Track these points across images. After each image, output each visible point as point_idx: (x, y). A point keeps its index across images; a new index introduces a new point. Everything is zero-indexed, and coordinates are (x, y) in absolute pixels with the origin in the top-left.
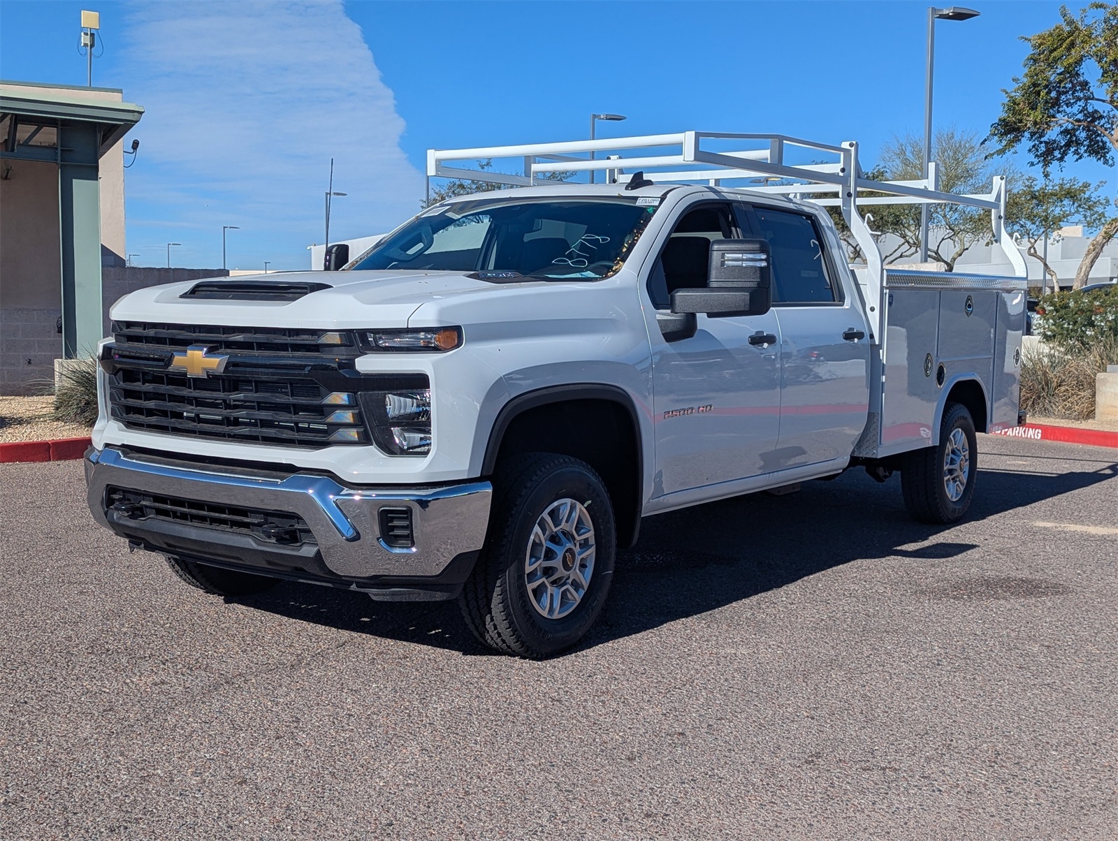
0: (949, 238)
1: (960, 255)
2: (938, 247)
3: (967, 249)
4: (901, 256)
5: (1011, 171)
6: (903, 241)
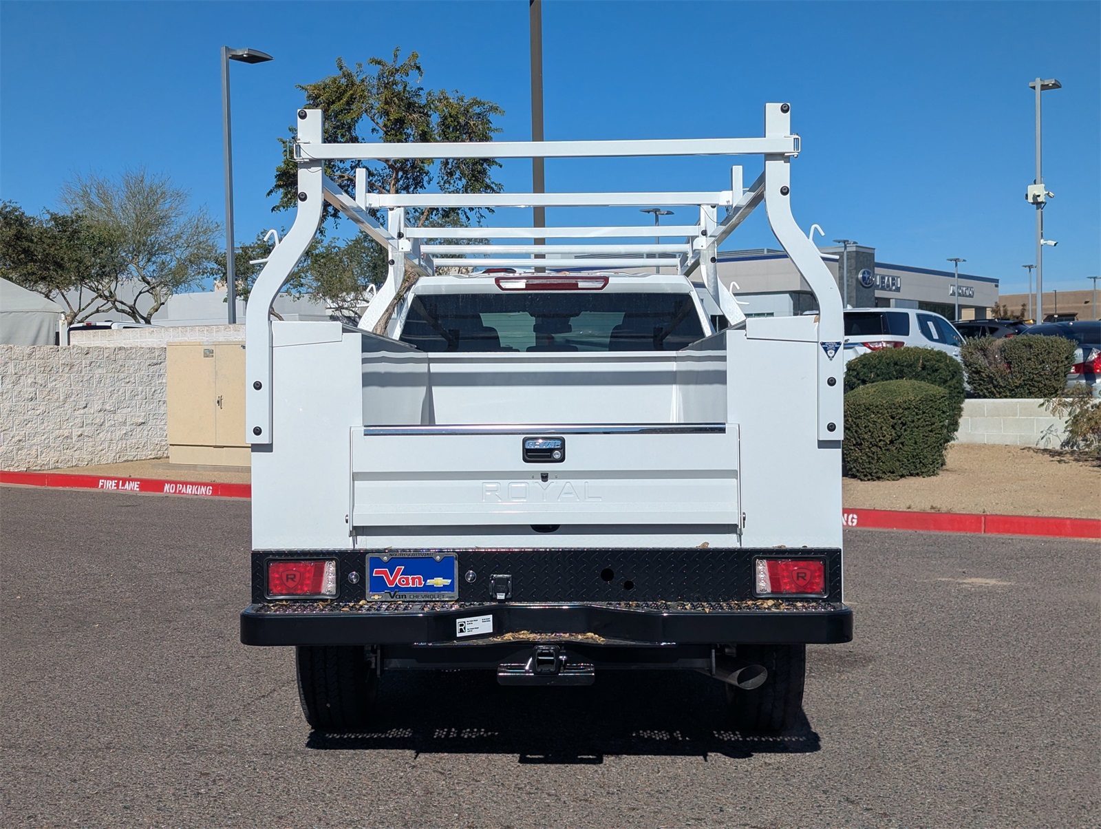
0: (148, 291)
1: (157, 310)
2: (135, 301)
3: (163, 304)
4: (97, 311)
5: (206, 221)
6: (96, 295)
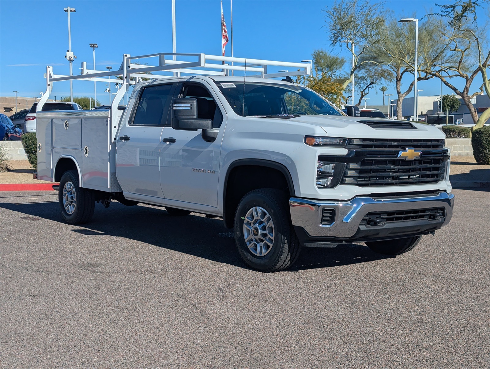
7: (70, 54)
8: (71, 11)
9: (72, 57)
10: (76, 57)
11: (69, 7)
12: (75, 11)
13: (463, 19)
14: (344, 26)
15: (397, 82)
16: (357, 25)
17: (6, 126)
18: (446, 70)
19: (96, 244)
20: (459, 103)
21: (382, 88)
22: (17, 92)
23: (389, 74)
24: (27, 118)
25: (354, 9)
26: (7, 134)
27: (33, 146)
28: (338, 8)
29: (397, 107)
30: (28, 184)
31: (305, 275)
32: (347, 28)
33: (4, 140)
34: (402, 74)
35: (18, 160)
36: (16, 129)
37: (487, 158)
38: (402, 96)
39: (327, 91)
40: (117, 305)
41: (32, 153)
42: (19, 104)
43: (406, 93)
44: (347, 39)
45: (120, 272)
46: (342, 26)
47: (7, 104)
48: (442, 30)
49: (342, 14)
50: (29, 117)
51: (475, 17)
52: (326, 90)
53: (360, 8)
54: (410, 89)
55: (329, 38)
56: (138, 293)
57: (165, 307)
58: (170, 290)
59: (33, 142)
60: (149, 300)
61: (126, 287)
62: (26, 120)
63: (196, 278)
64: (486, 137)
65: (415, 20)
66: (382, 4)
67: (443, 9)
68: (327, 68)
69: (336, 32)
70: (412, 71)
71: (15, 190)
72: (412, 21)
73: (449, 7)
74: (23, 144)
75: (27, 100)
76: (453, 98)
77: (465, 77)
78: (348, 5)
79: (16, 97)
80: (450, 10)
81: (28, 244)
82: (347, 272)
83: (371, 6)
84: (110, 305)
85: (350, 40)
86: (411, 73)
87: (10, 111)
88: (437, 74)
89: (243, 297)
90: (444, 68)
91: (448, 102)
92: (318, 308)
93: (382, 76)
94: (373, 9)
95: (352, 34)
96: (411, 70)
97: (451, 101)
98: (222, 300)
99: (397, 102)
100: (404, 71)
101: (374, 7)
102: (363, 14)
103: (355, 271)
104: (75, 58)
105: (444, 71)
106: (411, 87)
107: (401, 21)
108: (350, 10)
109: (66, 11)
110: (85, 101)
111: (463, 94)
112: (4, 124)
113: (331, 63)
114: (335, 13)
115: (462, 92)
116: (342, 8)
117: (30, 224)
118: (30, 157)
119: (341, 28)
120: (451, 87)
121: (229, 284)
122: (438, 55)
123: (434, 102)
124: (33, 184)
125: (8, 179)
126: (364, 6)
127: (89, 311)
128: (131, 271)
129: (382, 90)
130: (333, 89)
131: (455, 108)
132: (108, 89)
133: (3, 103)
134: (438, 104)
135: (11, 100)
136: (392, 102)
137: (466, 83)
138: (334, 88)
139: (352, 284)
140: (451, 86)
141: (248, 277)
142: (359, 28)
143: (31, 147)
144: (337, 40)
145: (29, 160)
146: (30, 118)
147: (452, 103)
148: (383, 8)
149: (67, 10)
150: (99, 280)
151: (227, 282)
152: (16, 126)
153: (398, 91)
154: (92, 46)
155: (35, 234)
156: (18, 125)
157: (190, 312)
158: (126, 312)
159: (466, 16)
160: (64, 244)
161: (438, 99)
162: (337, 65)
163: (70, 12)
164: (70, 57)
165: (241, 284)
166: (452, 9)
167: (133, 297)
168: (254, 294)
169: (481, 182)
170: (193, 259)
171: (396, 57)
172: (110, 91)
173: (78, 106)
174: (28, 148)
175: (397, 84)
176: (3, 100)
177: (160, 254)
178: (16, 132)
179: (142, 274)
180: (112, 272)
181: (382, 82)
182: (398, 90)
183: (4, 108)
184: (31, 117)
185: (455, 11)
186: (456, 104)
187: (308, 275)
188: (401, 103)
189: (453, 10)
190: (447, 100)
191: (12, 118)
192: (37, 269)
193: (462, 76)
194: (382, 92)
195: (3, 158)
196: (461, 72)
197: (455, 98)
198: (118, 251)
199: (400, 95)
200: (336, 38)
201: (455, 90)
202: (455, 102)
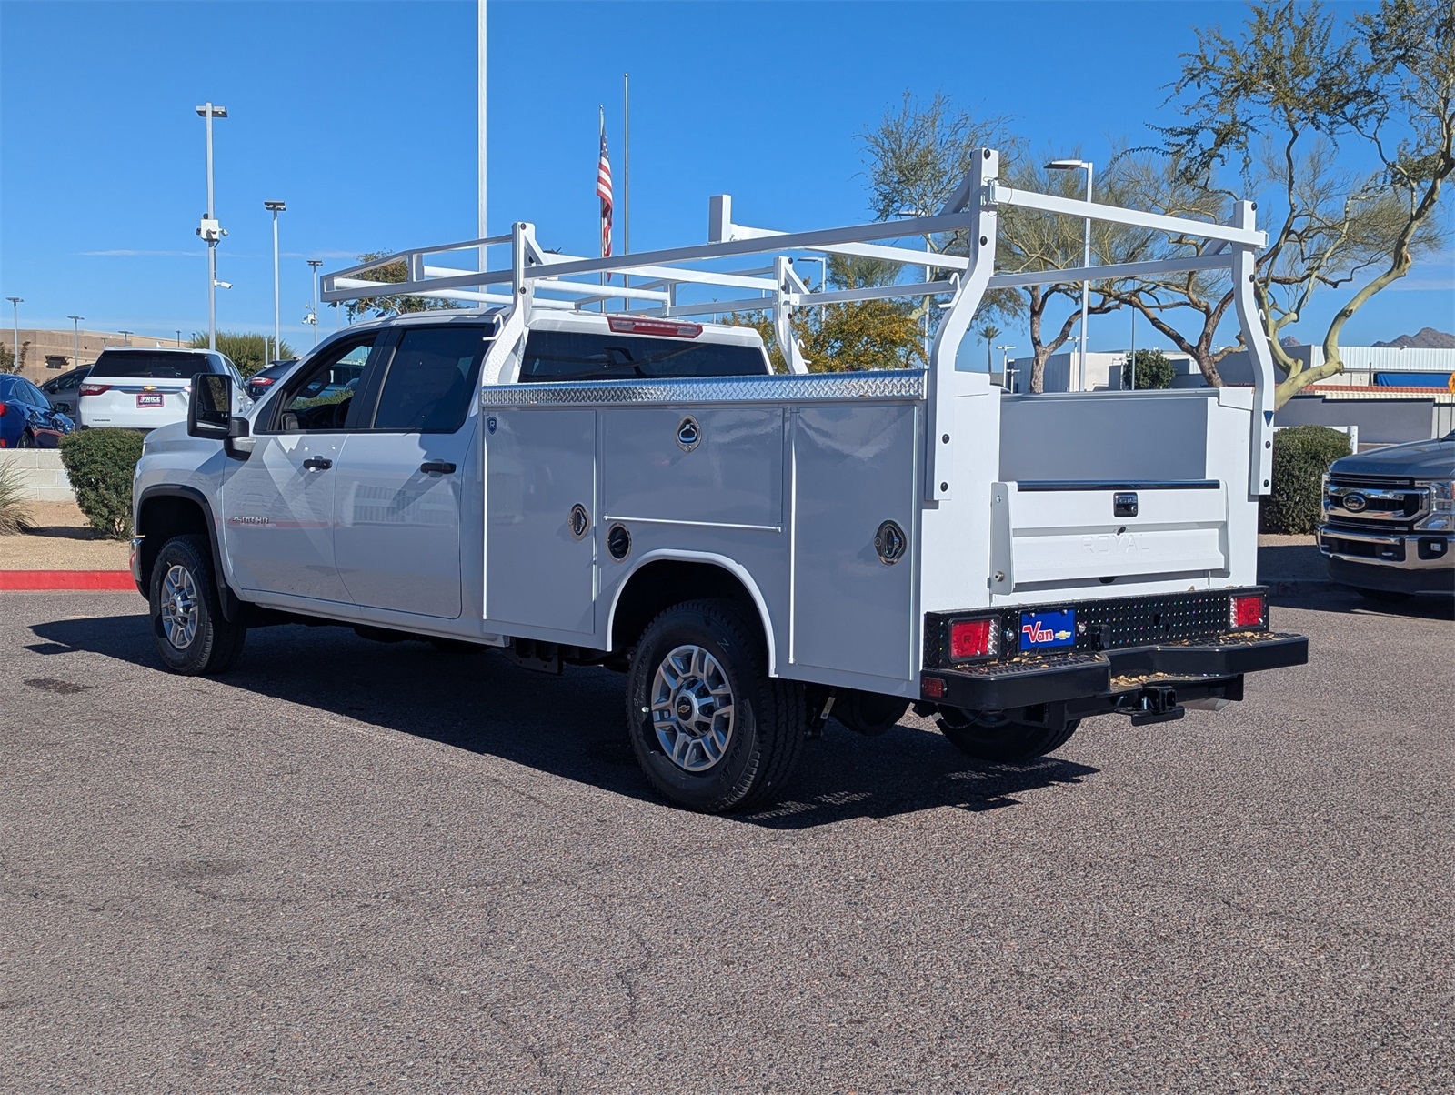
7: (210, 225)
8: (215, 114)
9: (215, 233)
10: (225, 232)
11: (209, 105)
12: (225, 115)
13: (1215, 162)
14: (909, 174)
15: (1032, 317)
16: (940, 172)
17: (28, 408)
18: (1153, 289)
19: (234, 783)
20: (1172, 371)
21: (987, 331)
22: (78, 318)
23: (1012, 295)
24: (83, 389)
25: (933, 132)
26: (28, 430)
27: (92, 467)
28: (894, 130)
29: (1032, 377)
30: (71, 571)
31: (884, 914)
32: (916, 180)
33: (21, 447)
34: (1046, 296)
35: (56, 500)
36: (56, 416)
37: (1284, 516)
38: (1044, 352)
39: (881, 338)
40: (273, 1052)
41: (90, 486)
42: (86, 348)
43: (1054, 345)
44: (914, 206)
45: (297, 901)
46: (904, 175)
47: (53, 347)
48: (1152, 193)
49: (904, 145)
50: (90, 385)
51: (1248, 159)
52: (879, 335)
53: (948, 132)
54: (1064, 335)
55: (872, 204)
56: (350, 992)
57: (437, 1063)
58: (456, 980)
59: (92, 454)
60: (386, 1027)
61: (311, 964)
62: (82, 394)
63: (541, 924)
64: (1282, 462)
65: (1084, 165)
66: (1005, 121)
67: (1168, 138)
68: (860, 278)
69: (888, 189)
70: (1069, 292)
71: (34, 588)
72: (1078, 166)
73: (1182, 133)
74: (63, 461)
75: (104, 339)
76: (1157, 357)
77: (1204, 309)
78: (920, 123)
79: (76, 331)
80: (1183, 139)
81: (26, 783)
82: (1010, 898)
83: (975, 127)
84: (248, 1054)
85: (923, 210)
86: (1068, 295)
87: (62, 366)
88: (1133, 298)
89: (700, 1016)
90: (1147, 286)
91: (1144, 367)
92: (955, 1066)
93: (993, 300)
94: (979, 135)
95: (930, 195)
96: (1068, 289)
97: (1153, 364)
98: (629, 1031)
99: (1033, 367)
100: (1052, 291)
101: (983, 129)
102: (956, 145)
103: (1031, 897)
104: (224, 235)
105: (1148, 292)
106: (1067, 329)
107: (1051, 166)
108: (925, 135)
109: (203, 114)
110: (253, 345)
111: (1197, 351)
112: (20, 403)
113: (868, 266)
114: (886, 142)
115: (1195, 344)
116: (905, 131)
117: (49, 705)
118: (82, 495)
119: (902, 179)
120: (1168, 333)
121: (649, 954)
122: (1133, 253)
123: (1110, 367)
124: (87, 571)
125: (18, 556)
126: (959, 126)
127: (170, 1085)
128: (332, 896)
129: (986, 336)
130: (896, 332)
131: (1163, 382)
132: (311, 317)
133: (45, 346)
134: (1122, 373)
135: (64, 338)
136: (1010, 366)
137: (1206, 324)
138: (897, 329)
139: (1037, 950)
140: (1168, 329)
141: (708, 922)
142: (945, 179)
143: (85, 470)
144: (891, 209)
145: (81, 505)
146: (91, 388)
147: (1154, 369)
148: (1006, 131)
149: (205, 112)
150: (228, 933)
151: (643, 944)
152: (55, 408)
153: (1033, 338)
154: (271, 206)
155: (56, 744)
156: (63, 407)
157: (525, 1086)
158: (300, 1086)
159: (1222, 156)
160: (137, 784)
161: (1120, 360)
162: (882, 271)
163: (213, 116)
164: (209, 233)
165: (688, 955)
166: (1190, 137)
167: (332, 1011)
168: (735, 1001)
169: (1280, 582)
170: (529, 846)
171: (1037, 256)
172: (316, 322)
173: (225, 359)
174: (78, 471)
175: (1032, 323)
176: (45, 338)
177: (429, 825)
178: (56, 424)
179: (368, 906)
180: (273, 900)
181: (992, 316)
182: (1036, 336)
183: (47, 357)
184: (95, 385)
185: (1197, 142)
186: (1163, 374)
187: (895, 914)
188: (1043, 369)
189: (1191, 140)
190: (1142, 363)
191: (54, 387)
192: (30, 882)
193: (1196, 306)
194: (987, 340)
195: (10, 496)
196: (1194, 297)
197: (1162, 358)
198: (300, 809)
199: (1040, 349)
200: (889, 205)
201: (1178, 340)
202: (1162, 367)
